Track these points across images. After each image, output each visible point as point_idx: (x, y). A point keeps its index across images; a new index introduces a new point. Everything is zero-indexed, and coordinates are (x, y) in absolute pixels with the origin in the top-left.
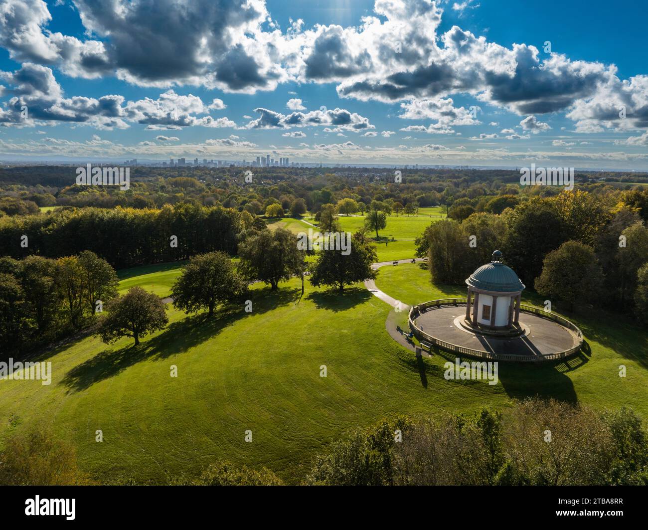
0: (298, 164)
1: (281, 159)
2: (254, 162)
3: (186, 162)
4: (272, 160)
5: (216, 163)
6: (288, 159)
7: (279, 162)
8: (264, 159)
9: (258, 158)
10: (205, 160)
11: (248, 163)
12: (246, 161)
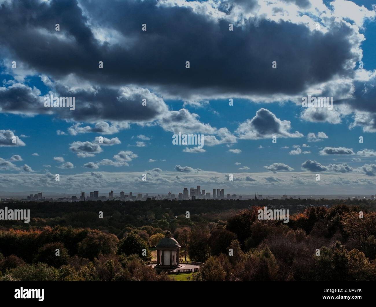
0: (235, 195)
1: (214, 190)
2: (180, 194)
3: (99, 196)
4: (204, 191)
5: (135, 197)
6: (223, 190)
7: (212, 194)
8: (193, 191)
9: (185, 190)
10: (122, 193)
11: (174, 195)
12: (172, 193)
